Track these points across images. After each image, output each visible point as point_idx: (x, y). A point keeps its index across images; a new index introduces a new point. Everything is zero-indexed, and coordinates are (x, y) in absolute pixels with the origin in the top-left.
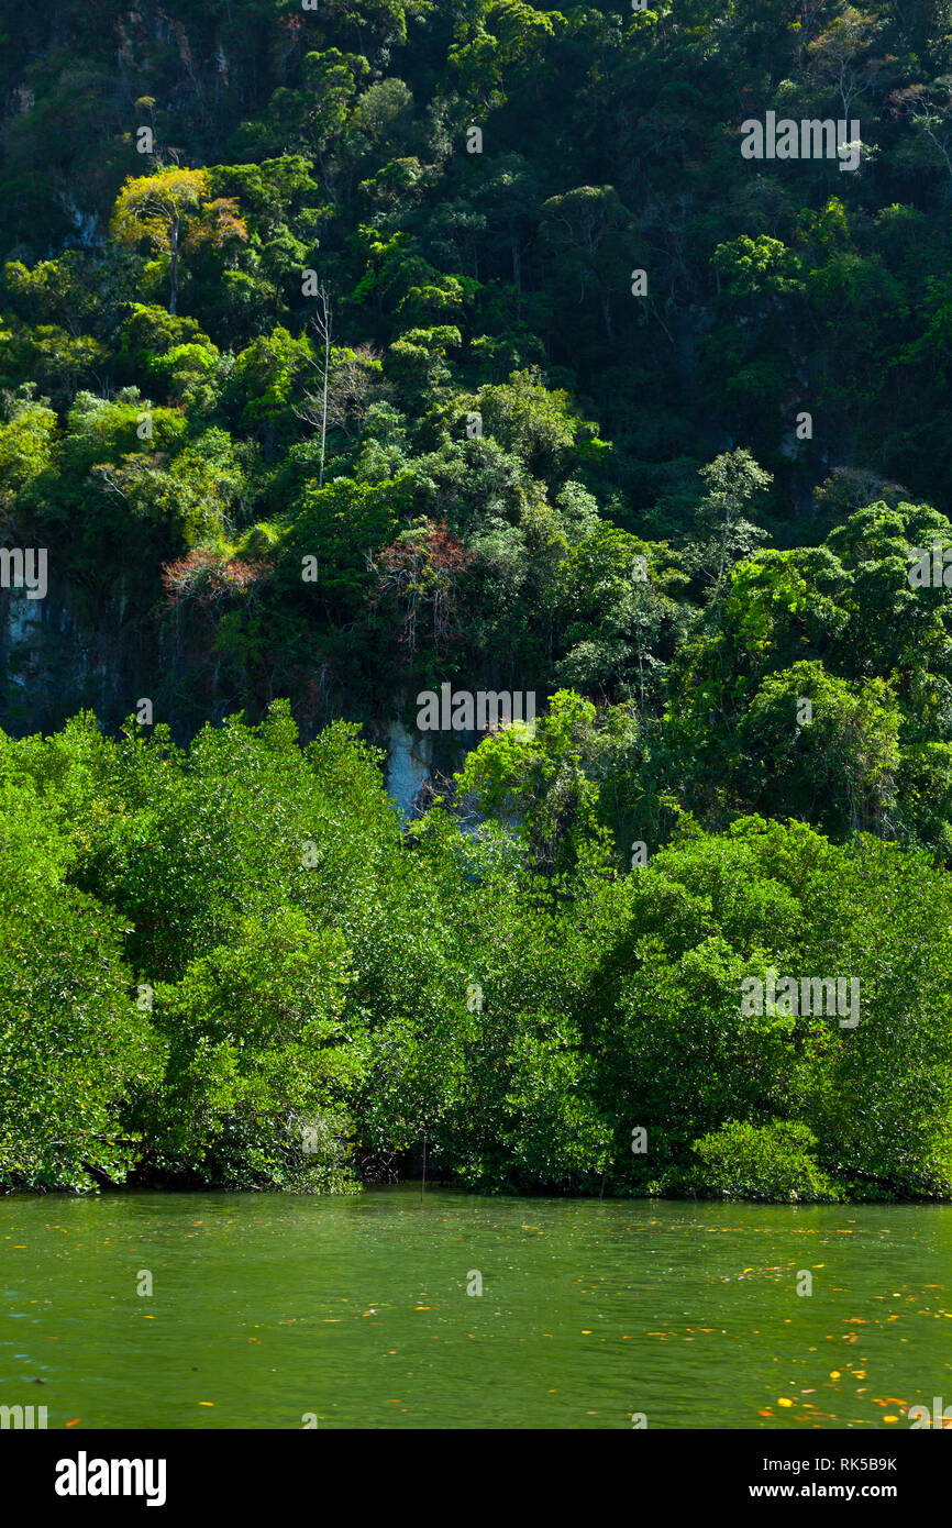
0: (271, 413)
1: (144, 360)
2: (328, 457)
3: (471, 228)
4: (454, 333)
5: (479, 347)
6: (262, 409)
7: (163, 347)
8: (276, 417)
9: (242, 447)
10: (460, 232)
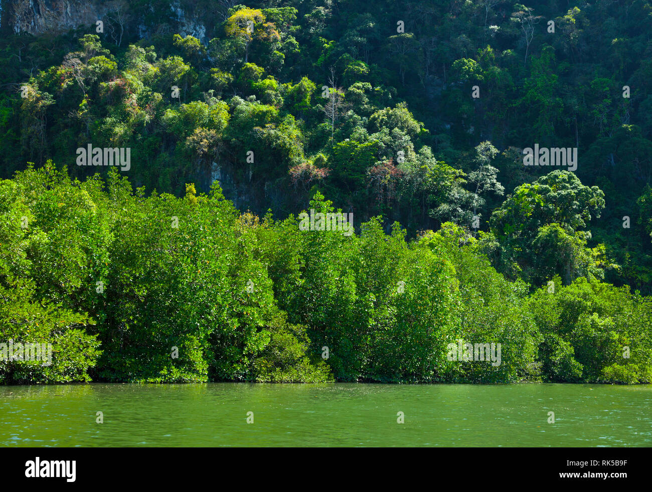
0: (304, 109)
1: (250, 84)
2: (335, 129)
3: (362, 42)
4: (369, 85)
5: (377, 91)
6: (300, 107)
7: (256, 80)
8: (306, 111)
9: (299, 122)
10: (357, 44)
